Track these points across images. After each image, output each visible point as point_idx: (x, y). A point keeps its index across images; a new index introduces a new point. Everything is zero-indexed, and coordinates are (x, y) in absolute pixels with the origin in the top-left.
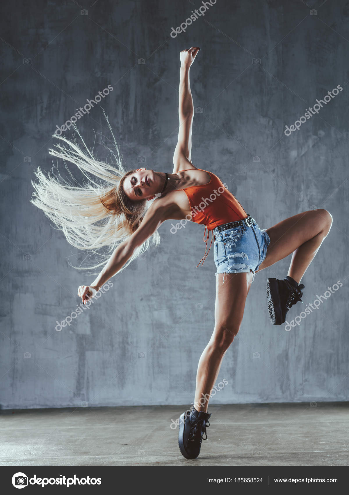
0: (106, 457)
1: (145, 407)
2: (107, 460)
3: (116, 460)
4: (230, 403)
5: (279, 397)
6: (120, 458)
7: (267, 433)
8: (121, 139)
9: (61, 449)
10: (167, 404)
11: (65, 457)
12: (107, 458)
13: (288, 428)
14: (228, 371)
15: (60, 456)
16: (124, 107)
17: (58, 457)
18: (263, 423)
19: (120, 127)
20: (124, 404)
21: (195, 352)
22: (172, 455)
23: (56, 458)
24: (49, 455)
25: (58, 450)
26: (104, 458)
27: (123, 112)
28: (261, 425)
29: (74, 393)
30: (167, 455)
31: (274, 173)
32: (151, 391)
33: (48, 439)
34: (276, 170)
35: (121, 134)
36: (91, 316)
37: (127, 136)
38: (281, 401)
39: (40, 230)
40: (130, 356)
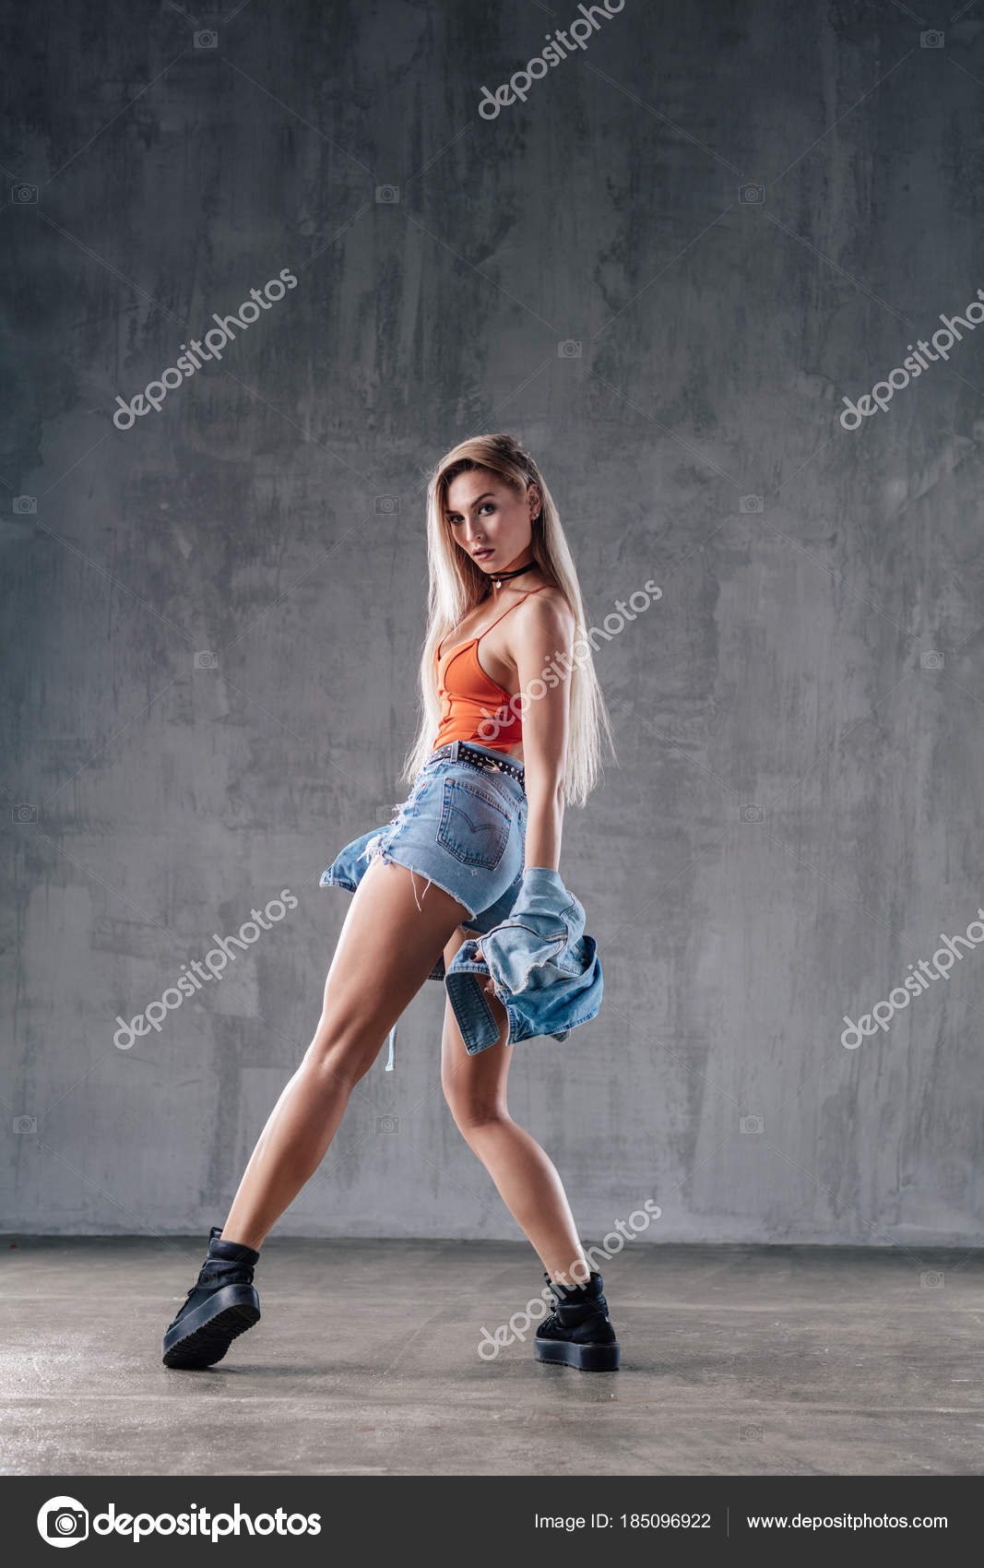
0: (272, 1403)
1: (414, 1244)
2: (275, 1412)
3: (302, 1415)
4: (675, 1239)
5: (824, 1228)
6: (317, 1408)
7: (786, 1340)
8: (372, 427)
9: (134, 1371)
10: (482, 1235)
11: (141, 1398)
12: (277, 1405)
13: (852, 1328)
14: (671, 1143)
15: (128, 1395)
16: (384, 329)
17: (120, 1398)
18: (771, 1308)
19: (370, 390)
20: (351, 1233)
21: (574, 1081)
22: (482, 1402)
23: (112, 1401)
24: (94, 1389)
25: (127, 1372)
26: (266, 1406)
27: (380, 347)
28: (765, 1313)
29: (202, 1194)
30: (469, 1402)
31: (832, 547)
32: (436, 1196)
33: (101, 1333)
34: (840, 539)
35: (372, 411)
36: (262, 963)
37: (388, 420)
38: (829, 1241)
39: (116, 693)
40: (376, 1087)
